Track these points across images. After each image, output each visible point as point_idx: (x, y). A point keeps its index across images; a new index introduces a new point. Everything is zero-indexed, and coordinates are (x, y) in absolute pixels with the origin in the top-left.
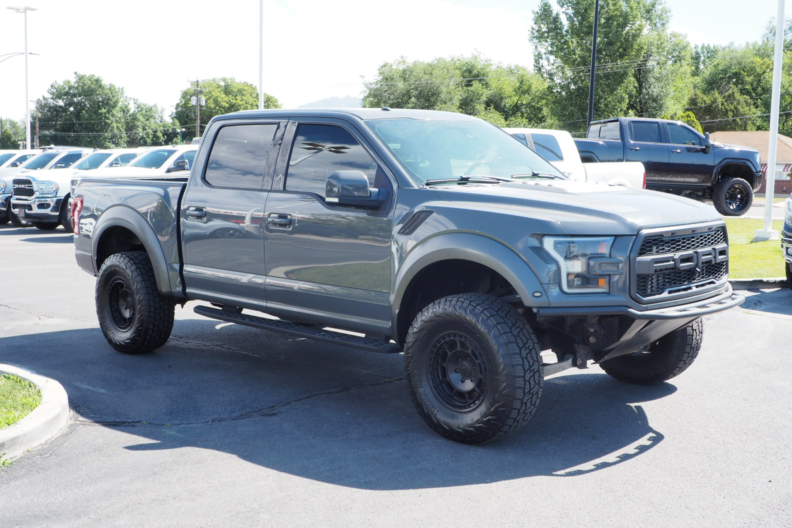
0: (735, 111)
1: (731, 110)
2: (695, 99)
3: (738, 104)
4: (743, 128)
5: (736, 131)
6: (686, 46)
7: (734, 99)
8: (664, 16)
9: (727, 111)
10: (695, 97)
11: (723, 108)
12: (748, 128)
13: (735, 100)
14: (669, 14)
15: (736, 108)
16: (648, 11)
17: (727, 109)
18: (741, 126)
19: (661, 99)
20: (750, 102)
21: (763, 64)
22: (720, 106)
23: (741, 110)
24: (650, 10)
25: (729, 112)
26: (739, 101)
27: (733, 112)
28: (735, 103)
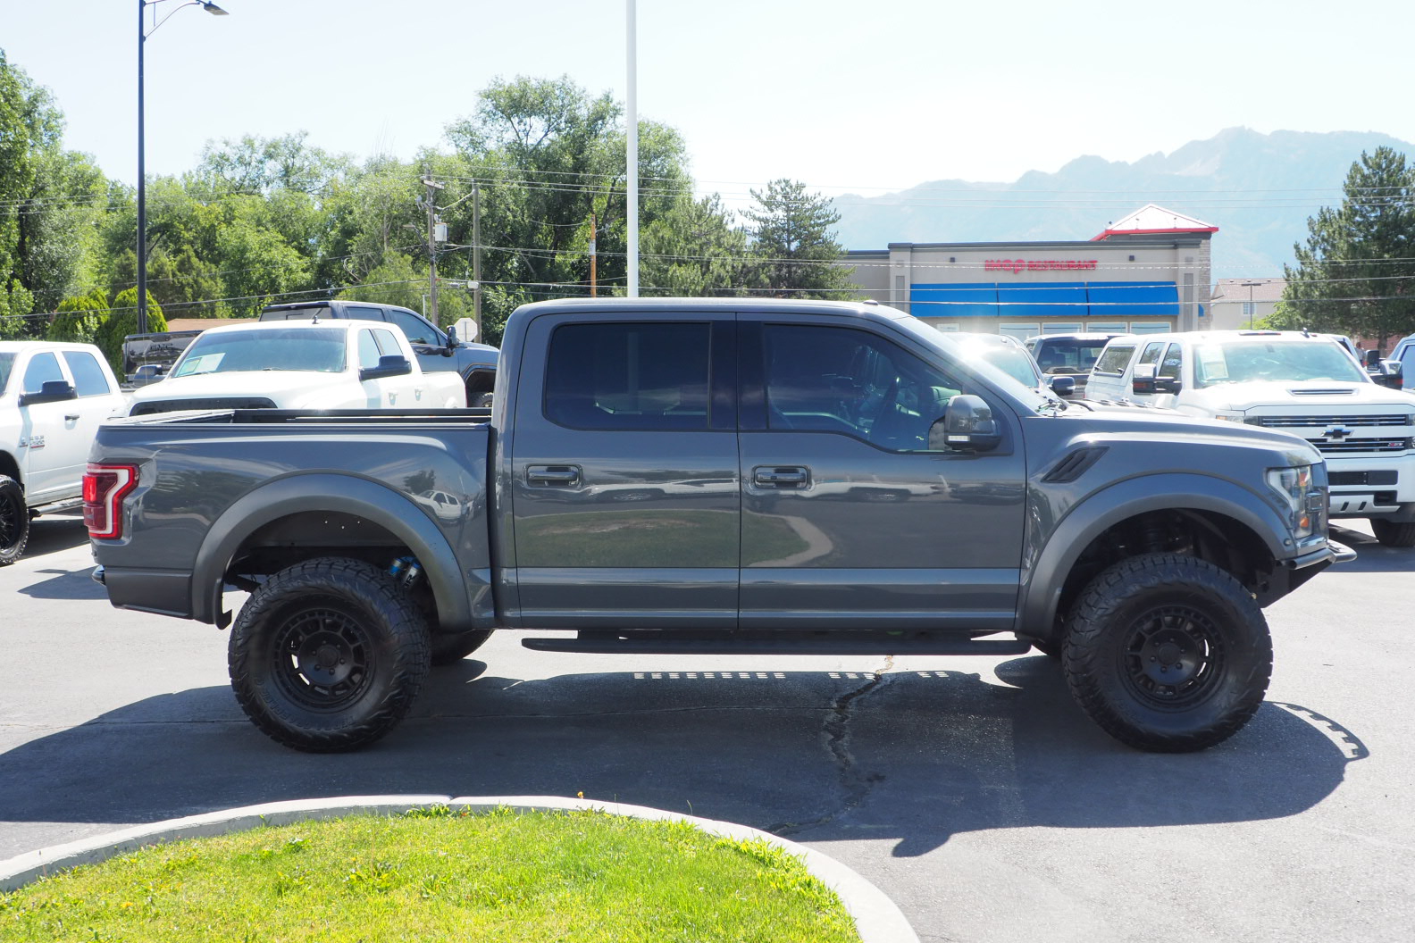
0: (195, 286)
1: (188, 284)
2: (127, 265)
3: (198, 275)
4: (209, 314)
5: (198, 317)
6: (96, 176)
7: (192, 267)
8: (53, 123)
9: (183, 286)
10: (127, 262)
11: (176, 281)
12: (218, 313)
13: (194, 269)
14: (60, 121)
15: (196, 282)
16: (28, 114)
17: (181, 283)
18: (206, 311)
19: (66, 263)
20: (216, 272)
21: (210, 212)
22: (171, 278)
23: (205, 285)
24: (31, 111)
25: (187, 289)
26: (200, 271)
27: (192, 287)
28: (194, 273)
